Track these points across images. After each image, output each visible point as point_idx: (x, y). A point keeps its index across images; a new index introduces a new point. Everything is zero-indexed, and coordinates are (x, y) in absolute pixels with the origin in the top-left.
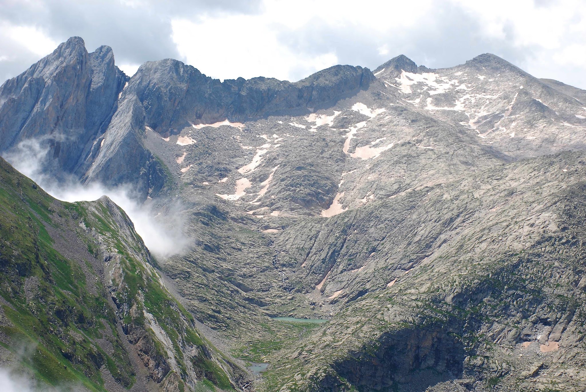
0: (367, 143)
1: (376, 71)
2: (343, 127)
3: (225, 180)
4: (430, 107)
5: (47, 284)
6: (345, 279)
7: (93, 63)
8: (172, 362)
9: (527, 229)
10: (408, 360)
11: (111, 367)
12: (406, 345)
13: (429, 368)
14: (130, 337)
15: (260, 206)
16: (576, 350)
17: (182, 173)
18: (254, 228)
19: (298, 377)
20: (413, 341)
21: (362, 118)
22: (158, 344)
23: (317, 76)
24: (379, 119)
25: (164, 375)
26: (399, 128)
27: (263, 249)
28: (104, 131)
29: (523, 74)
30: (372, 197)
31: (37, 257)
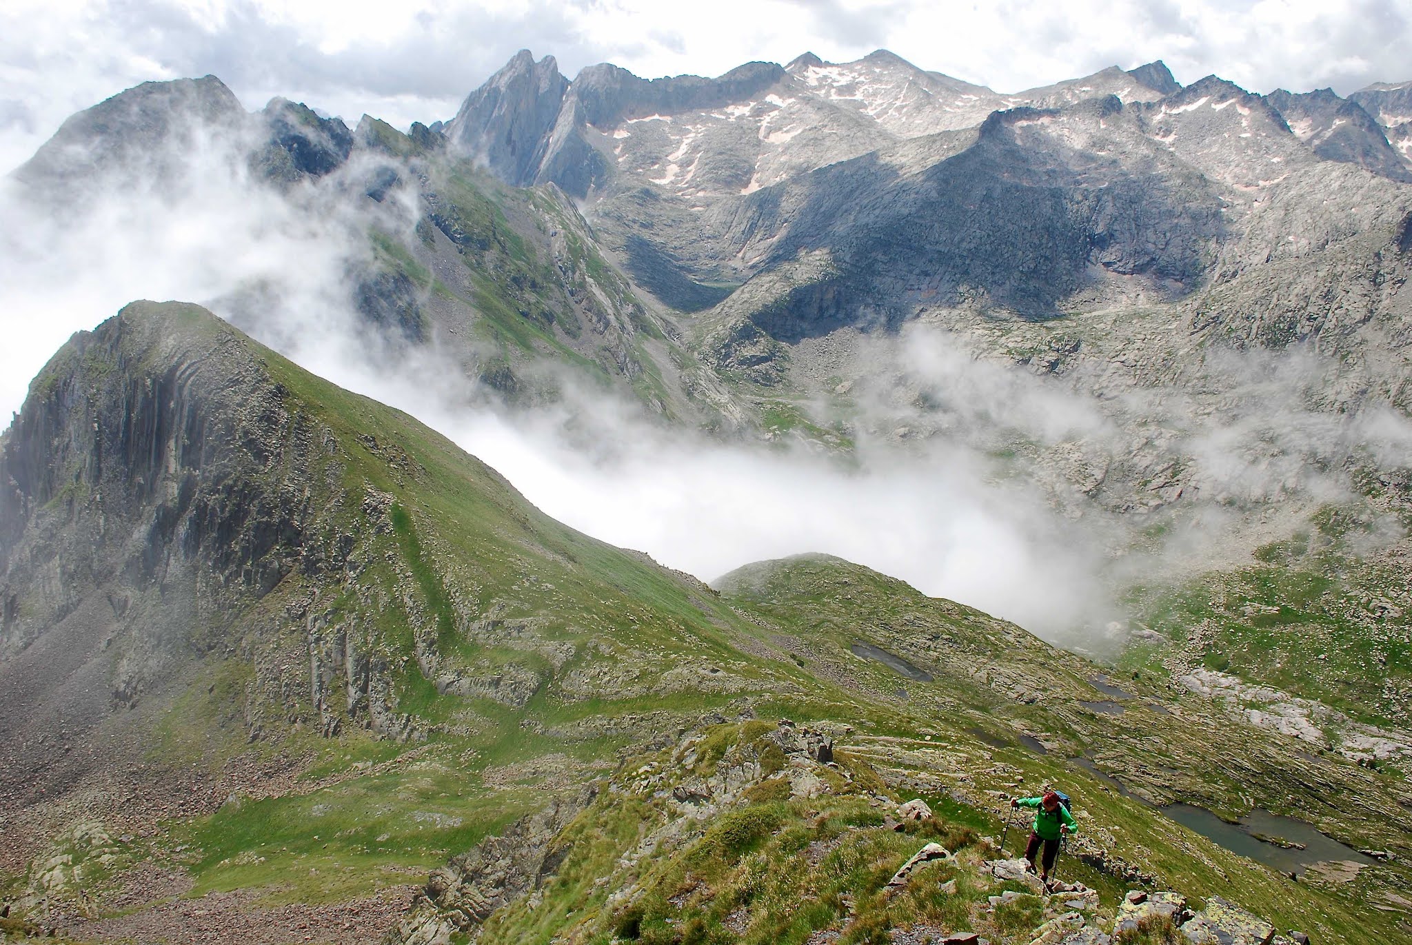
0: (780, 129)
1: (786, 67)
2: (758, 116)
3: (656, 167)
4: (834, 97)
5: (504, 256)
6: (762, 247)
7: (540, 71)
8: (612, 318)
9: (913, 196)
10: (813, 311)
11: (560, 323)
12: (811, 298)
13: (830, 316)
14: (576, 298)
15: (687, 188)
16: (949, 295)
17: (619, 163)
18: (683, 207)
19: (720, 328)
20: (817, 296)
21: (775, 108)
22: (599, 303)
23: (734, 72)
24: (790, 108)
25: (606, 328)
26: (806, 116)
27: (692, 225)
28: (552, 129)
29: (911, 66)
30: (784, 176)
31: (494, 234)
